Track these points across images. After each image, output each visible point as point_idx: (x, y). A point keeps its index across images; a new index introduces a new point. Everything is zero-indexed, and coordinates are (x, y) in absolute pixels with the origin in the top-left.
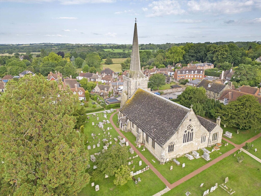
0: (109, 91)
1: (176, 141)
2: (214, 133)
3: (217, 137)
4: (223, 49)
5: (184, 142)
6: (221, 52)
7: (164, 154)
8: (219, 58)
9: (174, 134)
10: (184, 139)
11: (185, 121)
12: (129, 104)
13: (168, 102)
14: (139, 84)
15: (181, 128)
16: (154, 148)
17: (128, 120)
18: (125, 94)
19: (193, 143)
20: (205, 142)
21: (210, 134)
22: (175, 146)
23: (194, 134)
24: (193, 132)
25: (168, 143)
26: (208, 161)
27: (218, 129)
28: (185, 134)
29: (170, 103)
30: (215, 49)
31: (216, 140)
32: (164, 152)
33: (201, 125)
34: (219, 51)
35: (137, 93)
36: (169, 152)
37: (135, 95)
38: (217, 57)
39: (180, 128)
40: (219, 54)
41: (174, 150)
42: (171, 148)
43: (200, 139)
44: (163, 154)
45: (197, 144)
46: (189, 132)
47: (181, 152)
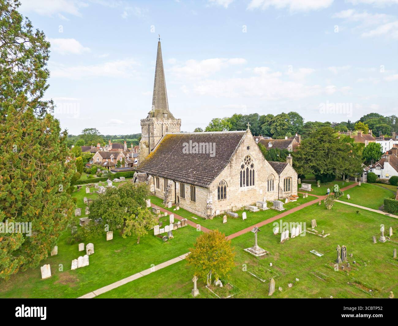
0: (117, 160)
1: (230, 181)
2: (285, 177)
3: (290, 185)
4: (282, 118)
5: (241, 186)
6: (279, 121)
7: (212, 200)
8: (279, 130)
9: (226, 166)
10: (241, 180)
11: (240, 148)
12: (151, 158)
13: (212, 135)
14: (167, 130)
15: (236, 159)
16: (195, 201)
17: (150, 176)
18: (144, 146)
19: (255, 188)
20: (273, 190)
21: (279, 177)
22: (227, 189)
23: (256, 174)
24: (254, 171)
25: (217, 180)
26: (282, 211)
27: (289, 172)
28: (243, 171)
29: (216, 135)
30: (272, 119)
31: (289, 190)
32: (211, 196)
33: (266, 160)
34: (276, 121)
35: (163, 141)
36: (220, 199)
37: (161, 144)
38: (276, 129)
39: (234, 158)
40: (278, 124)
41: (227, 196)
42: (222, 193)
43: (266, 184)
44: (210, 201)
45: (261, 192)
46: (247, 169)
47: (239, 202)
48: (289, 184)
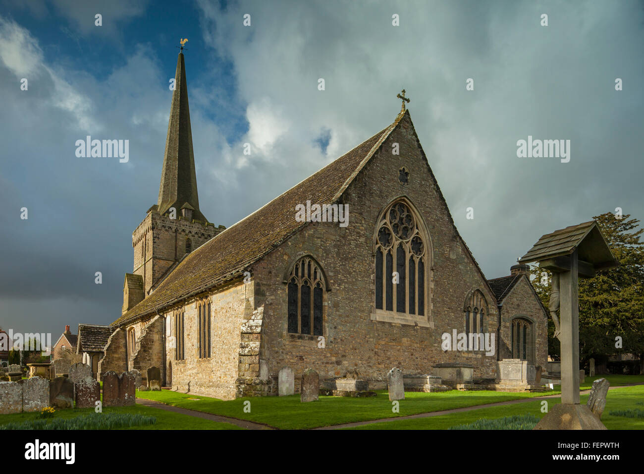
1: (337, 272)
2: (514, 314)
5: (378, 304)
7: (259, 324)
10: (378, 283)
14: (188, 246)
19: (428, 325)
21: (499, 309)
22: (328, 301)
23: (428, 276)
24: (421, 264)
25: (286, 254)
27: (526, 301)
28: (385, 252)
32: (260, 310)
41: (326, 325)
43: (460, 321)
46: (401, 251)
47: (369, 357)
48: (525, 342)
